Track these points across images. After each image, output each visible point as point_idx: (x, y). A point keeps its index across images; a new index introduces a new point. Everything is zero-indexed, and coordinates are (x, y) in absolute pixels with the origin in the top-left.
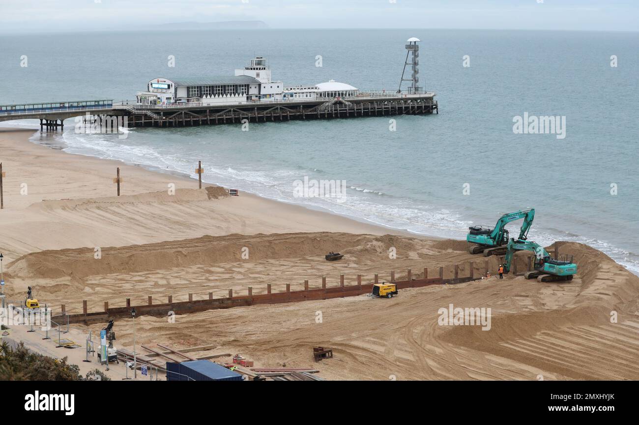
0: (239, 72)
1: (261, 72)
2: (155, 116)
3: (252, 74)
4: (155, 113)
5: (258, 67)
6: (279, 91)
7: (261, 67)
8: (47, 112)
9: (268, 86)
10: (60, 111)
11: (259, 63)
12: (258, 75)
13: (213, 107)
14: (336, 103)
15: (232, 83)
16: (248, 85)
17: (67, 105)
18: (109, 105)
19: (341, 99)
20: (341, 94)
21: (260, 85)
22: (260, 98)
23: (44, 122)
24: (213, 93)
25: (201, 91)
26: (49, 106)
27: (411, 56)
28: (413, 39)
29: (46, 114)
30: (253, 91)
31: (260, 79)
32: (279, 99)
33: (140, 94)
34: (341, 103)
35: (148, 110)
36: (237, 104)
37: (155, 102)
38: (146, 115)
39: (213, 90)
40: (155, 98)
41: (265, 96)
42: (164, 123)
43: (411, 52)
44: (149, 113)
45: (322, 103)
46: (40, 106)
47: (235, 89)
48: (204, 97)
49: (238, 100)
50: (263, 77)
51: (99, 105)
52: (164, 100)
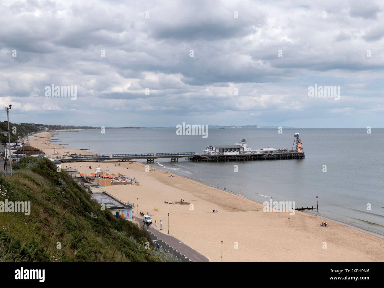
0: (237, 144)
1: (244, 144)
2: (208, 158)
3: (241, 145)
4: (208, 157)
5: (243, 142)
6: (250, 150)
7: (244, 142)
8: (173, 156)
9: (246, 149)
10: (177, 156)
11: (243, 141)
12: (243, 145)
13: (228, 155)
14: (269, 155)
15: (234, 148)
16: (239, 149)
17: (179, 154)
18: (193, 154)
19: (271, 153)
20: (271, 152)
21: (243, 148)
22: (243, 153)
23: (172, 159)
24: (228, 151)
25: (224, 150)
26: (174, 154)
27: (296, 139)
28: (297, 133)
29: (172, 156)
30: (241, 150)
31: (244, 147)
32: (250, 153)
33: (204, 150)
34: (271, 155)
35: (206, 156)
36: (235, 154)
37: (208, 153)
38: (205, 158)
39: (228, 150)
40: (208, 152)
41: (245, 152)
42: (211, 160)
43: (296, 138)
44: (206, 157)
45: (265, 155)
46: (171, 154)
47: (235, 150)
48: (225, 152)
49: (236, 153)
50: (245, 146)
51: (190, 154)
52: (211, 153)
